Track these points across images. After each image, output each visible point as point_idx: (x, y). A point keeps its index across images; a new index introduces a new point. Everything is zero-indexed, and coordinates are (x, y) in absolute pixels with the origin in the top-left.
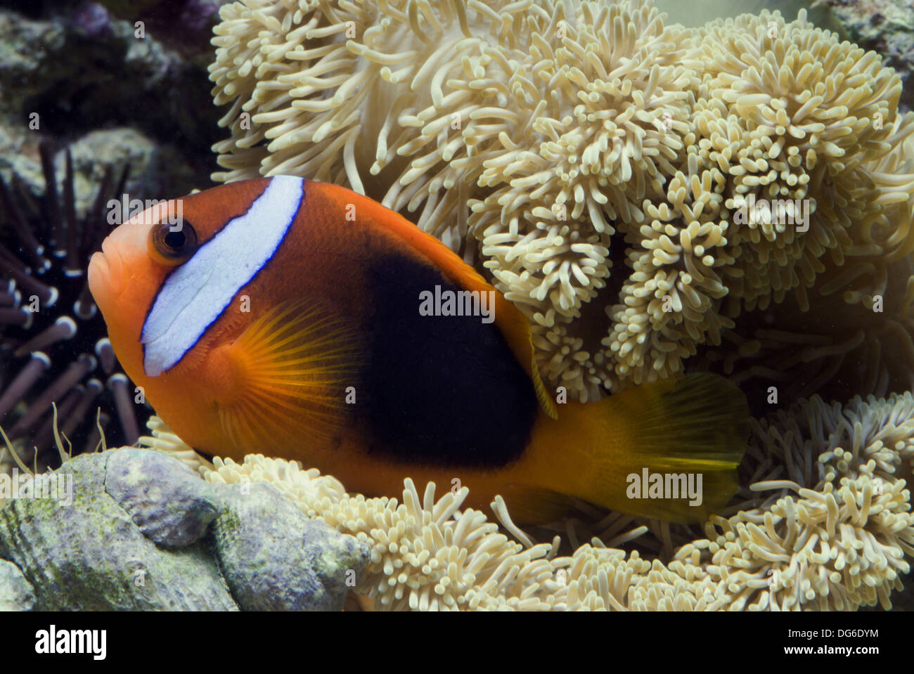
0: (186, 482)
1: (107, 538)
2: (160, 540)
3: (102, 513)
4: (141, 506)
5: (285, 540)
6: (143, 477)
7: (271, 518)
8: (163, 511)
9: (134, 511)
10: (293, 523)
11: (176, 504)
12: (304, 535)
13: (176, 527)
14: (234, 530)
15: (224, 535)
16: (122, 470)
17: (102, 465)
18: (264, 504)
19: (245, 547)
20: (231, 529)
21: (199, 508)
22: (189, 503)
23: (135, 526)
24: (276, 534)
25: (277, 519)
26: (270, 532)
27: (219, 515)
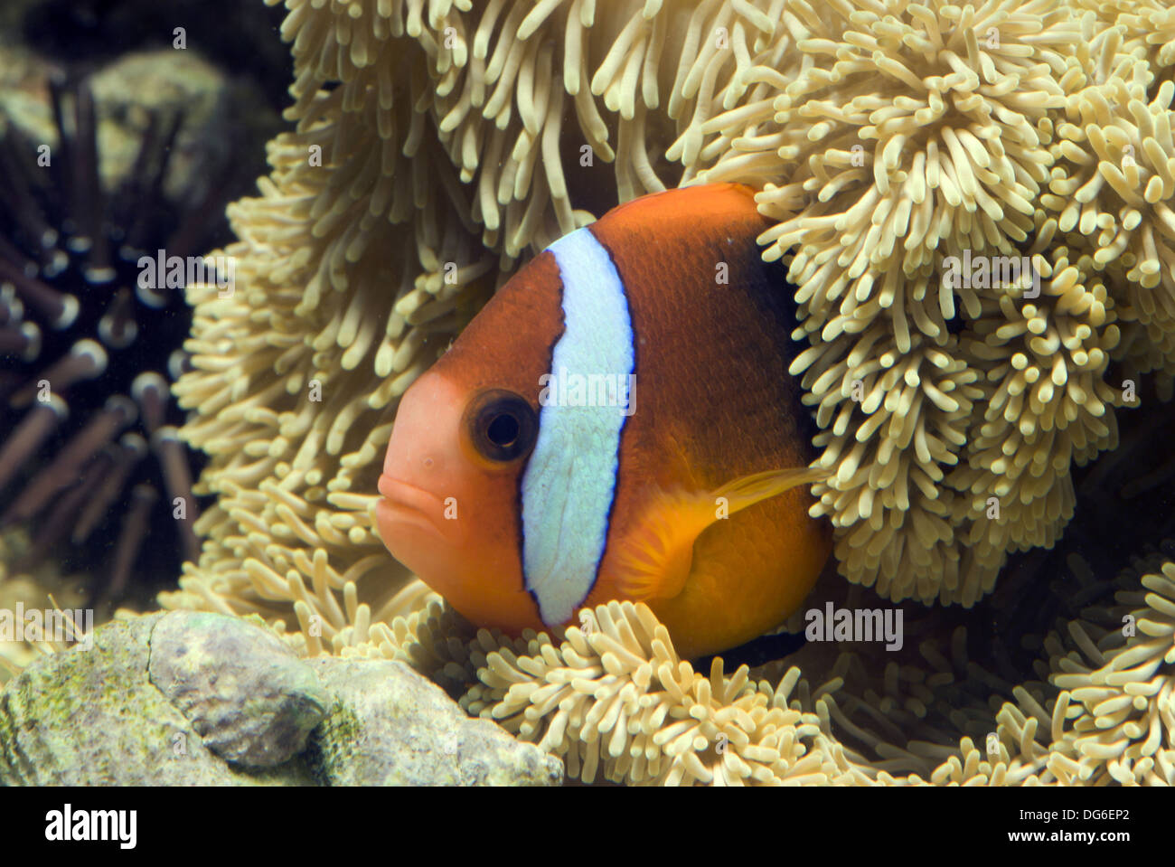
0: (275, 667)
1: (153, 756)
2: (235, 759)
3: (144, 717)
4: (206, 706)
5: (430, 754)
6: (209, 659)
7: (409, 719)
8: (240, 713)
9: (195, 713)
10: (443, 725)
11: (260, 701)
12: (460, 745)
13: (261, 737)
14: (350, 740)
15: (335, 747)
16: (175, 648)
17: (144, 638)
18: (397, 696)
19: (368, 767)
20: (346, 737)
21: (295, 707)
22: (281, 700)
23: (195, 737)
24: (415, 746)
25: (418, 721)
26: (407, 742)
27: (329, 717)
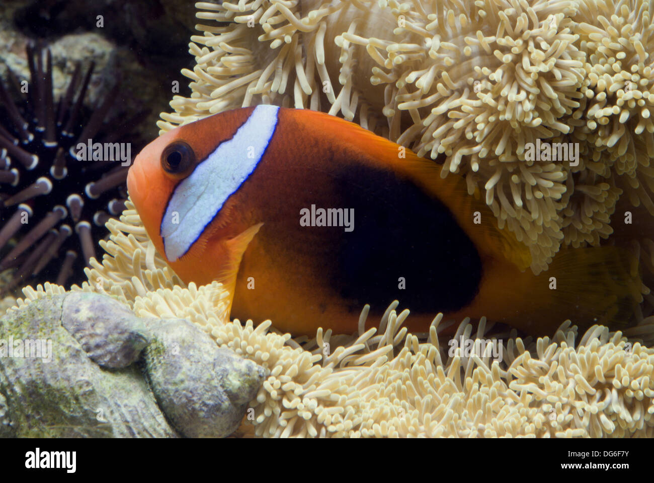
0: (124, 319)
1: (62, 361)
2: (103, 364)
3: (59, 342)
4: (89, 337)
5: (200, 364)
6: (91, 314)
7: (189, 346)
8: (106, 341)
9: (83, 341)
10: (206, 350)
11: (116, 336)
12: (215, 360)
13: (116, 353)
14: (160, 356)
15: (153, 359)
16: (74, 309)
17: (59, 304)
18: (184, 335)
19: (169, 369)
20: (159, 355)
21: (133, 339)
22: (126, 335)
23: (83, 352)
24: (192, 359)
25: (195, 348)
26: (188, 358)
27: (149, 344)
